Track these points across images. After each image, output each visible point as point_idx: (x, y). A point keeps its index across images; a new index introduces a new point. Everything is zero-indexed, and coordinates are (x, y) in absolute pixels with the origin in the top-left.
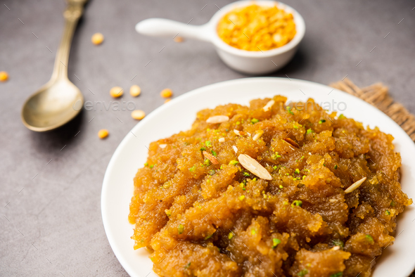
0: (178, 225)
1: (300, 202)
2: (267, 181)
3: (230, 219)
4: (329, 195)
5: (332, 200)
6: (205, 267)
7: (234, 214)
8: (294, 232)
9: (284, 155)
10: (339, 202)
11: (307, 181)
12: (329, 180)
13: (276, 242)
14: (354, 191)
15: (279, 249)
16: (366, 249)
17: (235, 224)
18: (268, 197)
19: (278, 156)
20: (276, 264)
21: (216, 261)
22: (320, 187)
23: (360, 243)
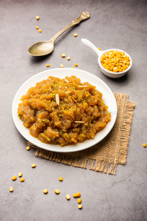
0: (30, 101)
1: (61, 116)
2: (57, 105)
3: (40, 107)
4: (68, 119)
5: (68, 121)
6: (26, 115)
7: (42, 107)
8: (52, 122)
9: (69, 102)
10: (69, 122)
11: (66, 112)
12: (70, 115)
13: (44, 120)
14: (78, 123)
15: (43, 122)
16: (66, 138)
17: (40, 109)
18: (53, 109)
19: (67, 101)
20: (41, 126)
21: (30, 115)
22: (67, 116)
23: (65, 136)
